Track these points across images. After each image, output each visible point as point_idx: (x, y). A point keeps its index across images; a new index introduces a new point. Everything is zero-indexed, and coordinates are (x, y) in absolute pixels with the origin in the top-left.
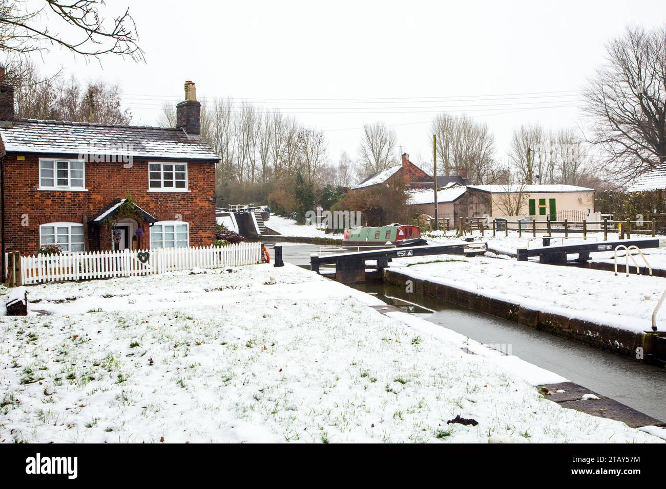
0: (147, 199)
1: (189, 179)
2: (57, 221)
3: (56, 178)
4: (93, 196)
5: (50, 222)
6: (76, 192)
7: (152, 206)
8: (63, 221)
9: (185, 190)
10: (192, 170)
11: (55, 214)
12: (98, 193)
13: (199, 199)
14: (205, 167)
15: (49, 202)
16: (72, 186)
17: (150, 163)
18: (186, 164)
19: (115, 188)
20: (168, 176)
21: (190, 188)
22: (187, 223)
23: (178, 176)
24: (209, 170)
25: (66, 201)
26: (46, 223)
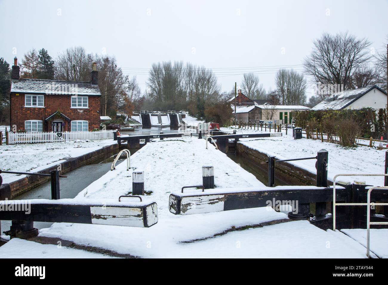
0: (70, 111)
1: (89, 103)
2: (32, 119)
3: (32, 102)
4: (47, 110)
5: (29, 120)
6: (40, 108)
7: (72, 114)
8: (34, 119)
9: (87, 107)
10: (90, 99)
11: (31, 117)
12: (49, 108)
13: (93, 111)
14: (96, 98)
15: (29, 112)
16: (38, 105)
17: (72, 97)
18: (87, 97)
19: (56, 106)
20: (80, 102)
21: (89, 107)
22: (88, 121)
23: (84, 102)
24: (97, 100)
25: (36, 111)
26: (27, 120)
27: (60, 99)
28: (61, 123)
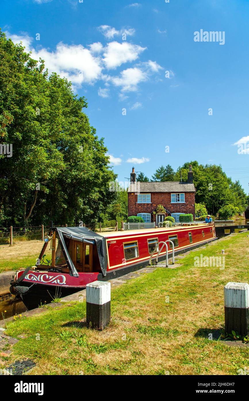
0: (171, 205)
1: (185, 199)
2: (143, 213)
3: (142, 200)
4: (153, 205)
5: (140, 213)
6: (148, 204)
7: (172, 208)
8: (144, 213)
10: (186, 195)
11: (142, 210)
12: (155, 204)
13: (189, 205)
15: (140, 207)
16: (147, 202)
17: (171, 194)
18: (184, 193)
21: (185, 201)
22: (185, 214)
23: (181, 198)
24: (192, 195)
25: (145, 206)
27: (163, 196)
28: (164, 215)
